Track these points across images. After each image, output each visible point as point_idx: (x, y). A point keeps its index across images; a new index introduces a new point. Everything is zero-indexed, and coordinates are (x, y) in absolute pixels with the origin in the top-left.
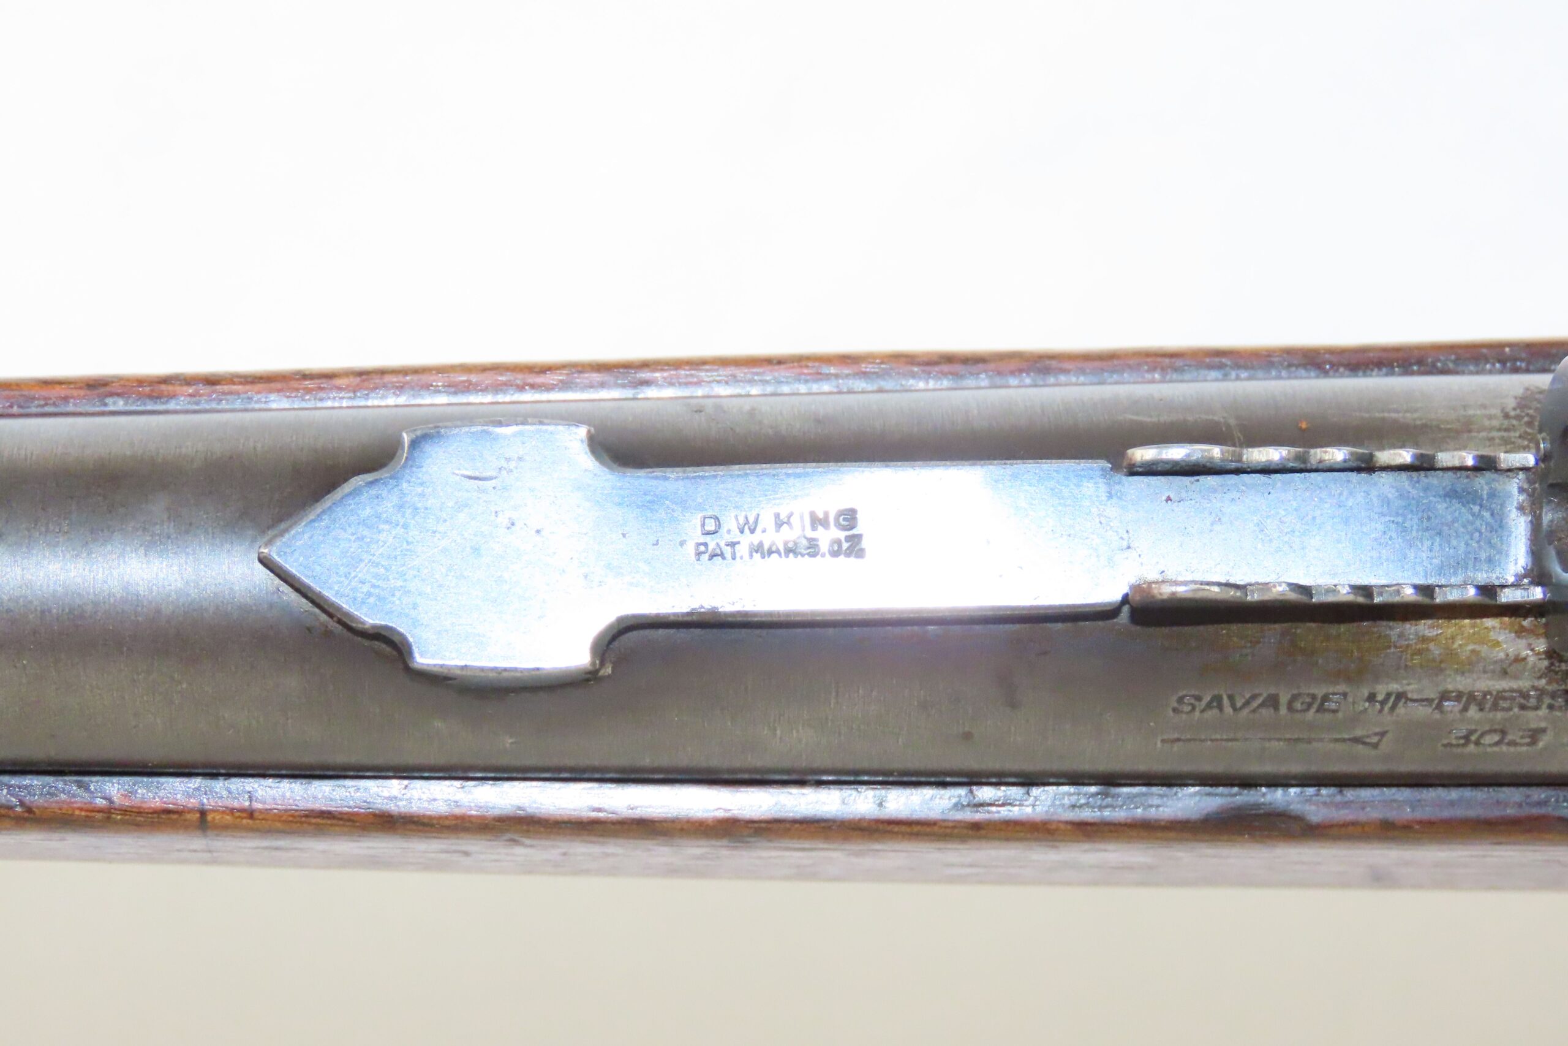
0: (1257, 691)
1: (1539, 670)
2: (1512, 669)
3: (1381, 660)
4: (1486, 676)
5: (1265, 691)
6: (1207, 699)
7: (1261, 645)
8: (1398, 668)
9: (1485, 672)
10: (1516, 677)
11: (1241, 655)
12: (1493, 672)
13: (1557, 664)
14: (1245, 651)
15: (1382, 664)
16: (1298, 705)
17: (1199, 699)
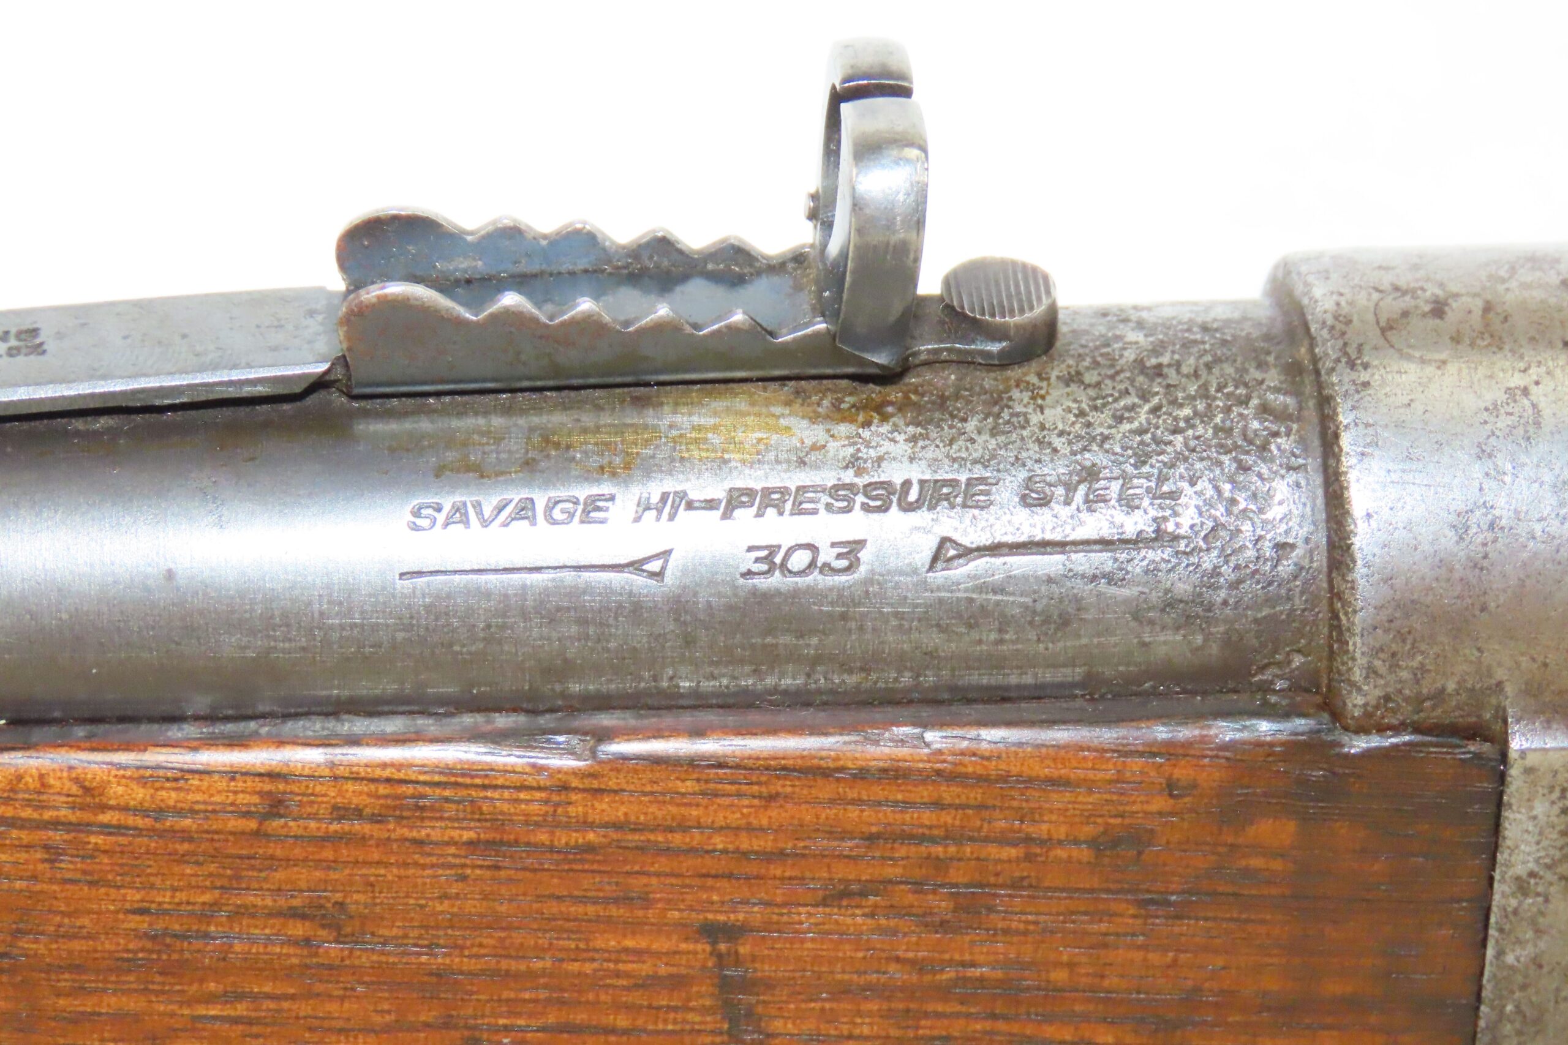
0: (508, 496)
1: (844, 458)
2: (813, 457)
3: (650, 452)
4: (779, 467)
5: (516, 495)
6: (447, 507)
7: (506, 441)
8: (673, 460)
9: (778, 462)
10: (816, 467)
11: (484, 453)
12: (788, 461)
13: (865, 450)
14: (487, 448)
15: (653, 457)
16: (557, 514)
17: (439, 509)
